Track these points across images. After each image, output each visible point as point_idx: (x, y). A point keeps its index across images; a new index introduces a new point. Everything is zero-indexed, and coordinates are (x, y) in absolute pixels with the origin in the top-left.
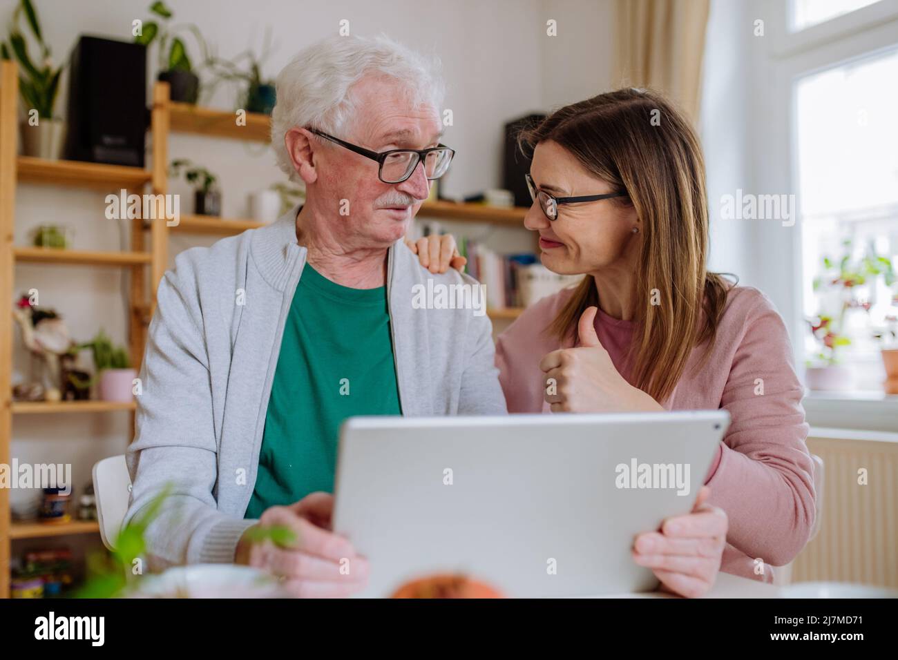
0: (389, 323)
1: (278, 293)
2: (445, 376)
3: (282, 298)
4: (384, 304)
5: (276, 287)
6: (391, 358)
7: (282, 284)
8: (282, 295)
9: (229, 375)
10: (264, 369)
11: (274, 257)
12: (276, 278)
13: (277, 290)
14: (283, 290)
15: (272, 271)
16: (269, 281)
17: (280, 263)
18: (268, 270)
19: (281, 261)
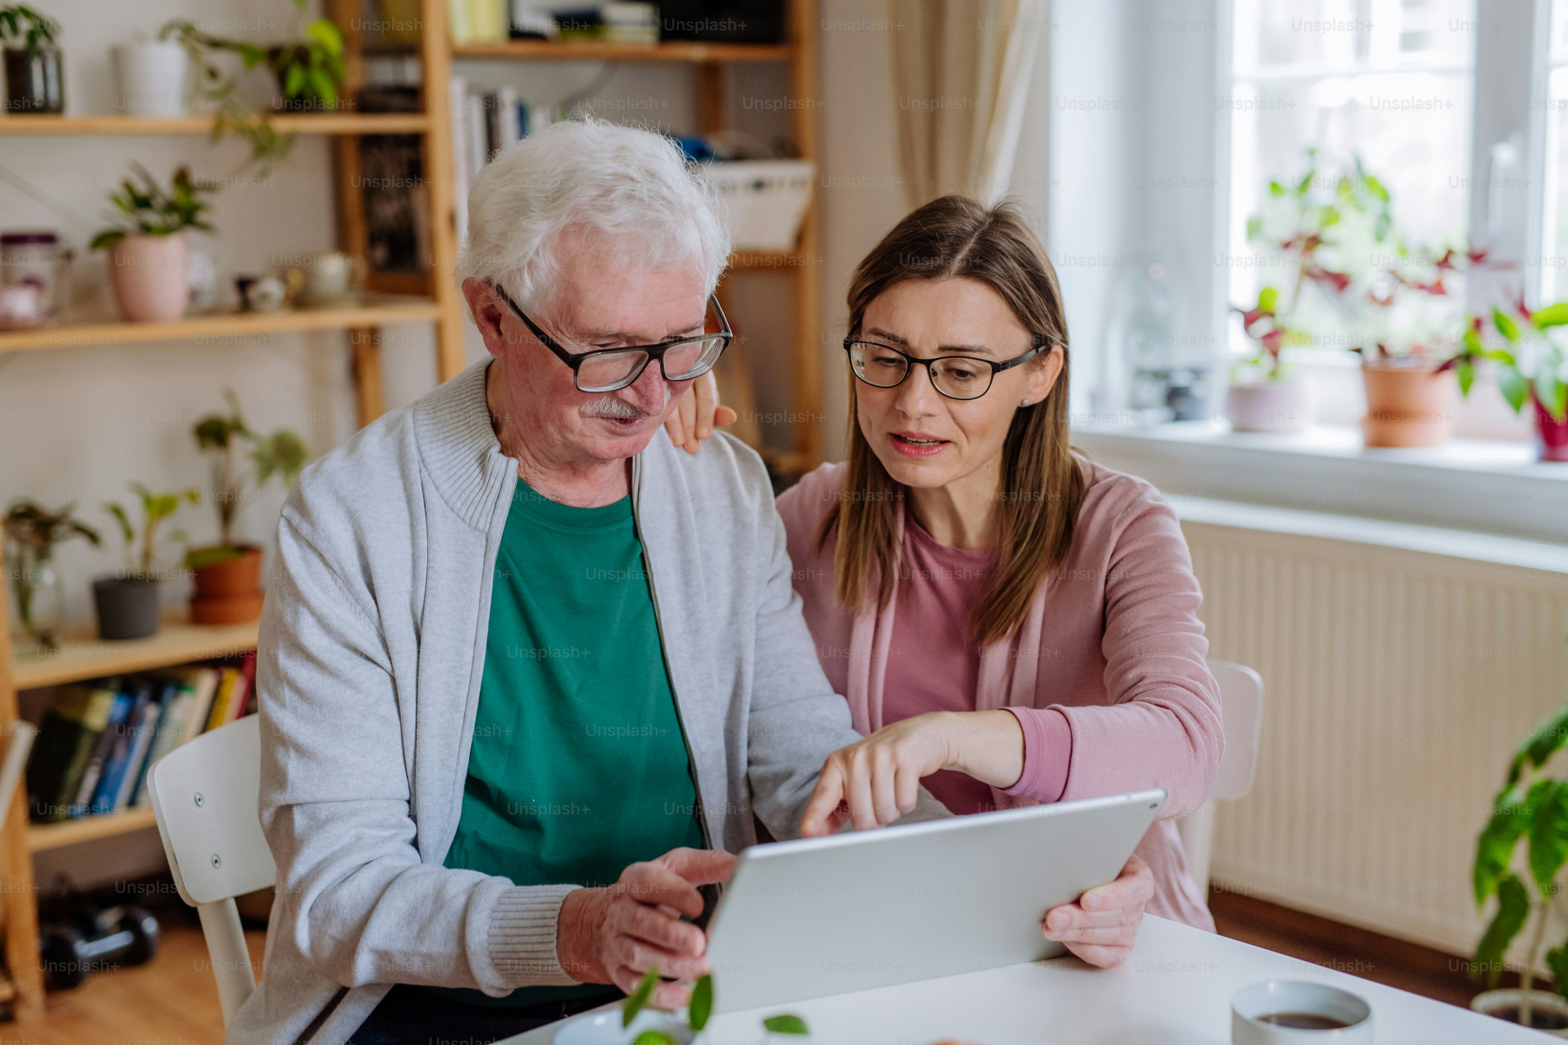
0: (642, 556)
1: (477, 533)
2: (731, 624)
3: (484, 542)
4: (631, 523)
5: (474, 525)
6: (651, 610)
7: (482, 521)
8: (484, 535)
9: (418, 675)
10: (468, 658)
11: (463, 471)
12: (472, 509)
13: (476, 528)
14: (486, 530)
15: (464, 496)
16: (462, 514)
17: (475, 483)
18: (459, 493)
19: (478, 479)
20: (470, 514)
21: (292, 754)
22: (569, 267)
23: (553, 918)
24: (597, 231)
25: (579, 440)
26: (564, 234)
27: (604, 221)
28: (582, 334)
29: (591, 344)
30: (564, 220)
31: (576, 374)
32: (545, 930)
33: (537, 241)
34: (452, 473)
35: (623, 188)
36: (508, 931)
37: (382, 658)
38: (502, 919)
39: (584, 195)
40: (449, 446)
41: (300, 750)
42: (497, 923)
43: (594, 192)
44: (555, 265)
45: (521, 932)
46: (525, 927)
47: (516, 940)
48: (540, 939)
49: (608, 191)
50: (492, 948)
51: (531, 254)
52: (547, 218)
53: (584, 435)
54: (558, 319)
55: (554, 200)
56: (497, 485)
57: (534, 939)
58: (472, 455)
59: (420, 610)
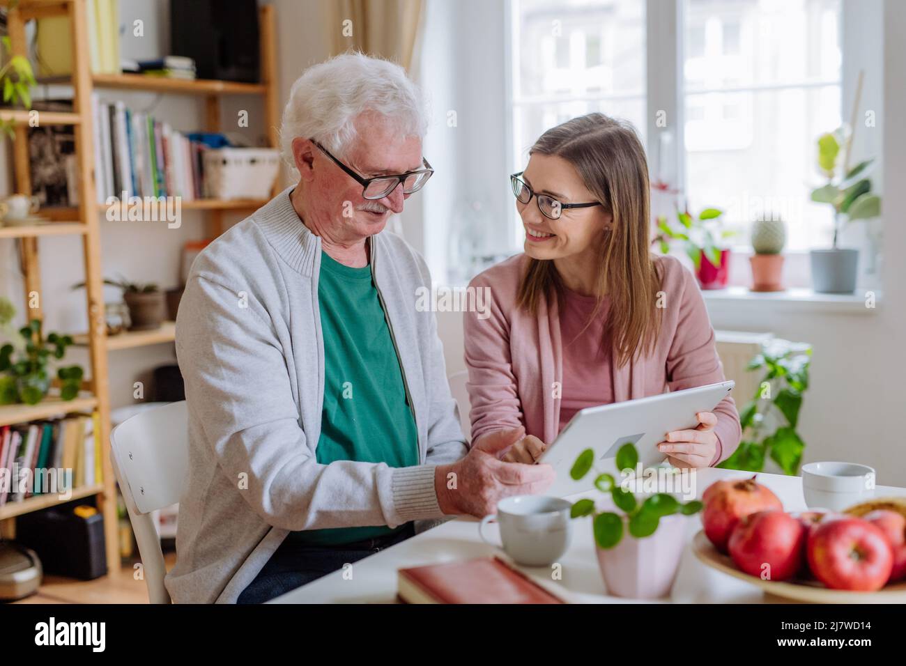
0: (378, 295)
1: (306, 278)
3: (310, 283)
4: (371, 279)
7: (308, 271)
8: (310, 279)
11: (292, 247)
12: (301, 265)
13: (305, 275)
14: (311, 275)
15: (296, 259)
16: (296, 269)
17: (300, 252)
18: (292, 259)
19: (301, 250)
20: (300, 268)
21: (234, 403)
22: (362, 132)
23: (432, 487)
24: (379, 115)
25: (353, 225)
26: (360, 116)
27: (383, 109)
28: (367, 170)
29: (369, 175)
30: (361, 109)
31: (365, 190)
32: (429, 494)
33: (345, 120)
34: (286, 247)
35: (390, 93)
36: (406, 497)
37: (276, 343)
38: (400, 491)
39: (370, 96)
40: (280, 235)
41: (239, 400)
42: (397, 494)
43: (375, 94)
44: (354, 131)
45: (414, 497)
46: (416, 494)
47: (412, 501)
48: (427, 499)
49: (382, 94)
50: (397, 507)
51: (342, 127)
52: (350, 107)
53: (356, 222)
54: (353, 161)
55: (354, 98)
56: (313, 251)
57: (424, 500)
58: (295, 238)
59: (289, 319)
